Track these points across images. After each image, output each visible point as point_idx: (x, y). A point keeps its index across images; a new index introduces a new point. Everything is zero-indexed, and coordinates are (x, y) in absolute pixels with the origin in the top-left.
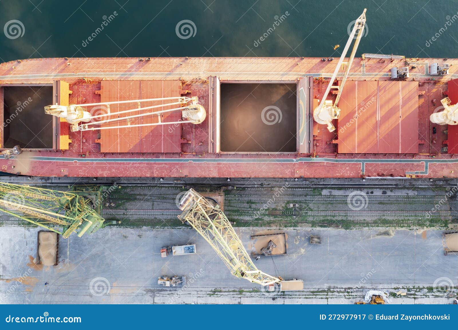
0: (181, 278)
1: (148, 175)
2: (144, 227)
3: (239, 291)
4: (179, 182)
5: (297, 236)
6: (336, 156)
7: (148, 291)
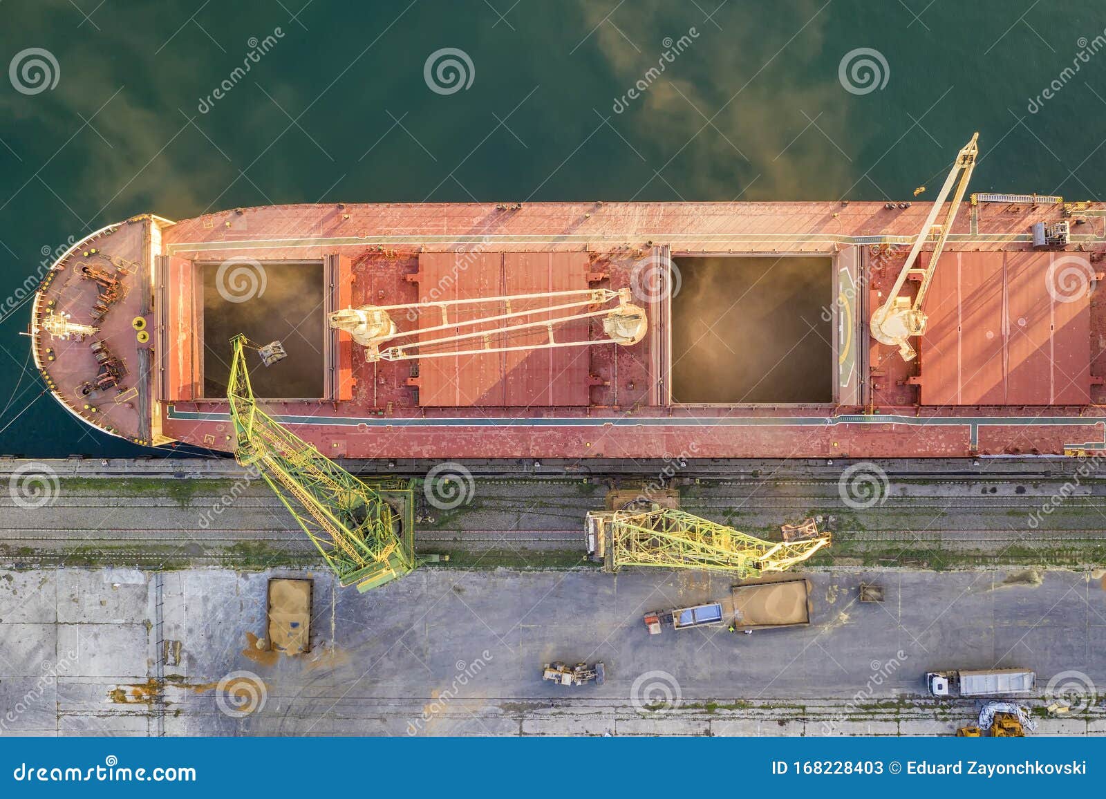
0: (592, 668)
1: (518, 454)
2: (500, 569)
3: (707, 707)
4: (575, 470)
5: (832, 586)
6: (916, 410)
7: (507, 708)
